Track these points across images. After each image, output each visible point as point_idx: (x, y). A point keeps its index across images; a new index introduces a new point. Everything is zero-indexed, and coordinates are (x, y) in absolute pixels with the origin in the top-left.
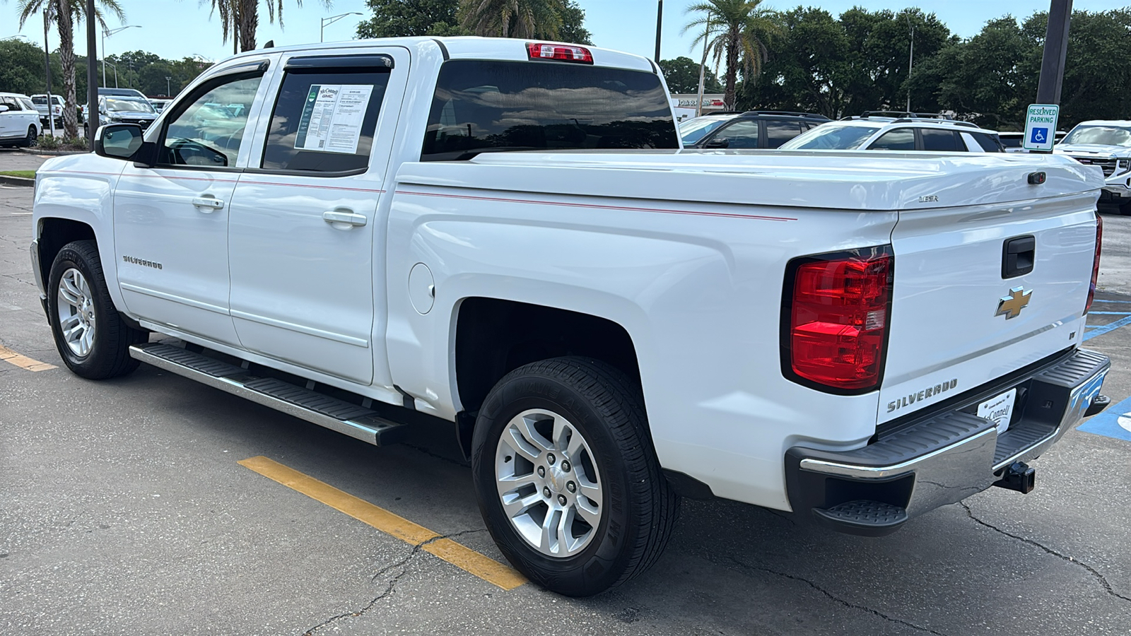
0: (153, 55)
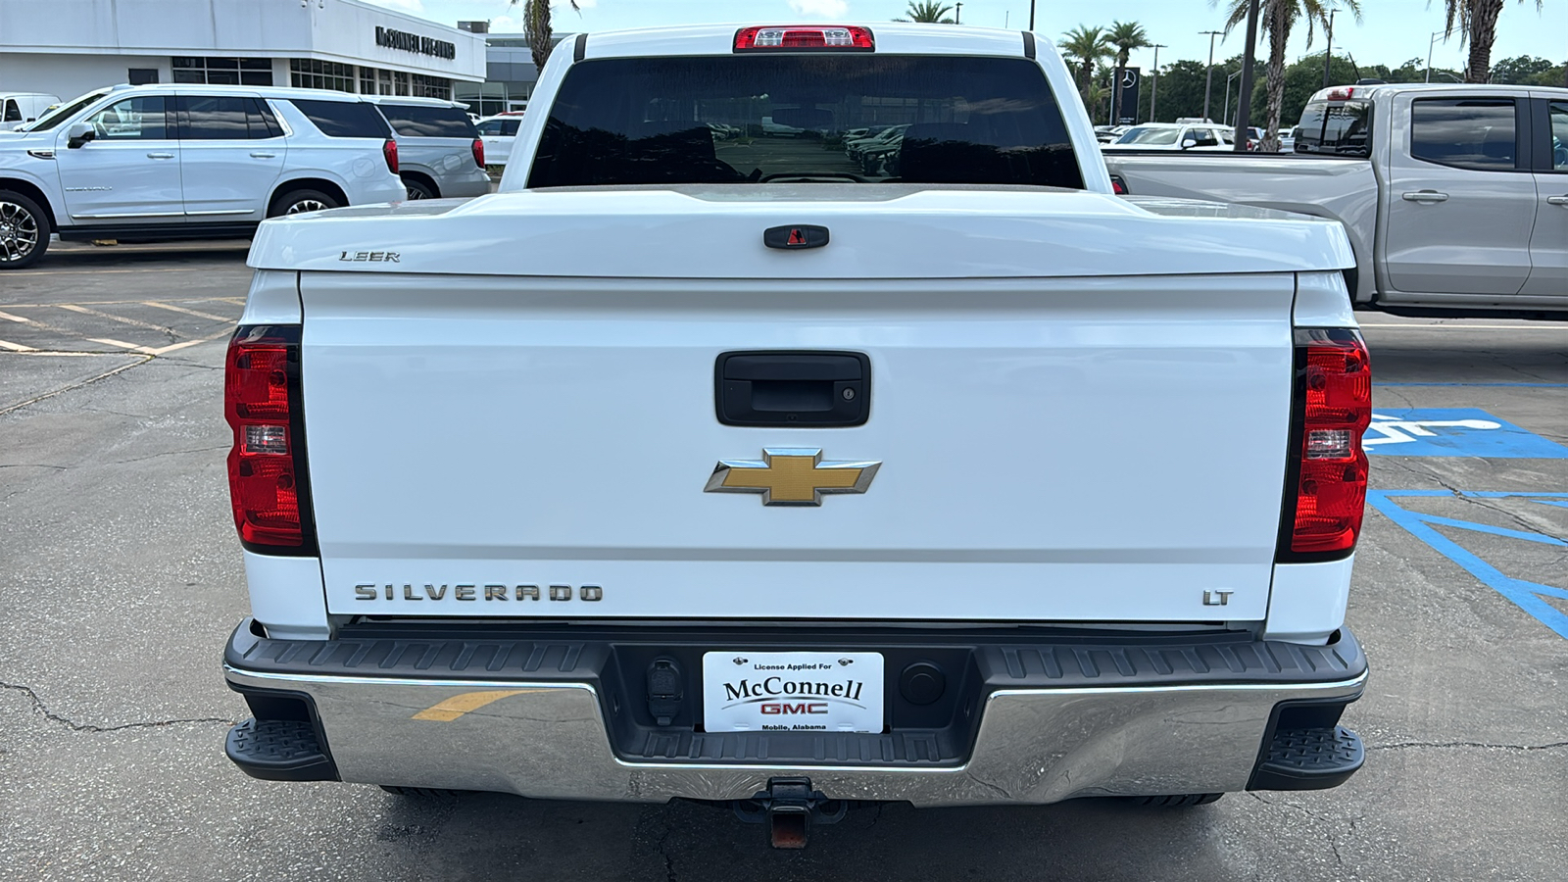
0: (1545, 61)
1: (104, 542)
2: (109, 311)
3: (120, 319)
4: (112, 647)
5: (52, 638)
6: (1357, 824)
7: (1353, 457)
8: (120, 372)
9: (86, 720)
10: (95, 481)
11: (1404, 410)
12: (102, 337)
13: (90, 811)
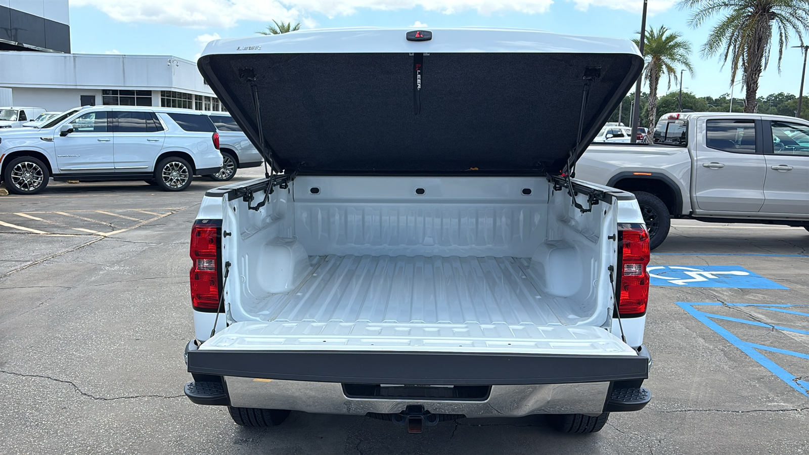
0: (792, 95)
1: (95, 321)
2: (80, 215)
3: (86, 219)
4: (106, 366)
5: (78, 361)
6: (662, 441)
7: (643, 275)
8: (90, 244)
9: (100, 395)
10: (86, 294)
11: (705, 266)
12: (79, 228)
13: (108, 432)
